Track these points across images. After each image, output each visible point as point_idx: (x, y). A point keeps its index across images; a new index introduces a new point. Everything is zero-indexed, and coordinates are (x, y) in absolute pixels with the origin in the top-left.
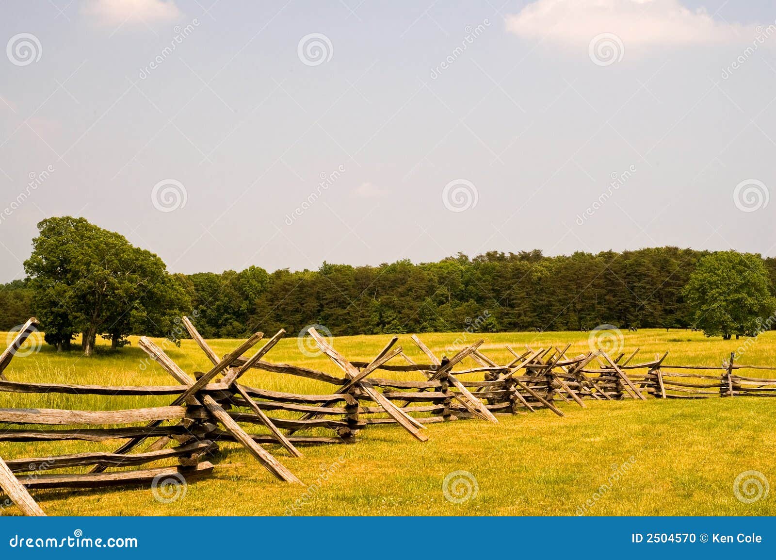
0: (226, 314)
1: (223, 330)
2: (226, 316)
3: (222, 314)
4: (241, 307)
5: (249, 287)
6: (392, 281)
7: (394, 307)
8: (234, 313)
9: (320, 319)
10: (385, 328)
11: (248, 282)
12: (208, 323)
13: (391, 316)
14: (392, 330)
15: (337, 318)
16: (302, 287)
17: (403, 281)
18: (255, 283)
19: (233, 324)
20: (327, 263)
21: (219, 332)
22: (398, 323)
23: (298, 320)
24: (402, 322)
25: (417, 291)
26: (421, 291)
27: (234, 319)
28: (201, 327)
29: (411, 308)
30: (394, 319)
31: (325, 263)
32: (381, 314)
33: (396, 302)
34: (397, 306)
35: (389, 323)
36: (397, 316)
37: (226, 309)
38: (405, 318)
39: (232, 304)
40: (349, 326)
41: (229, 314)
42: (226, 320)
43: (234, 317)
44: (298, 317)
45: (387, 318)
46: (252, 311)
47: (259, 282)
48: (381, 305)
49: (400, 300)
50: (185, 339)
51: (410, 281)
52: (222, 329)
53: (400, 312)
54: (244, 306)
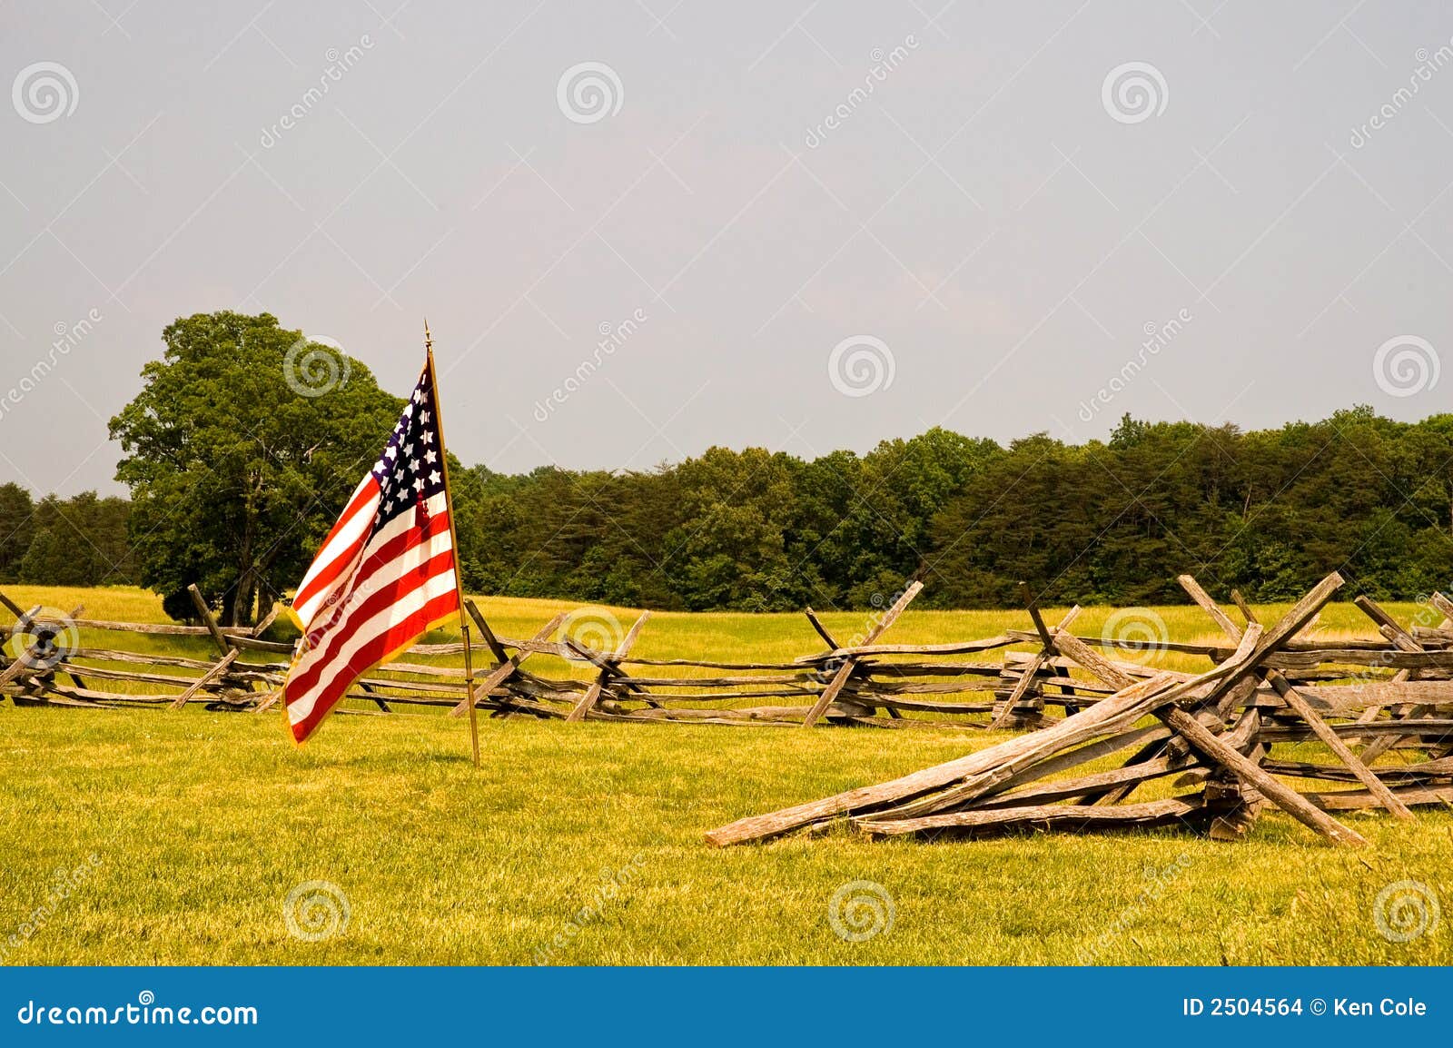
0: (864, 552)
1: (856, 592)
2: (866, 555)
3: (856, 552)
4: (902, 533)
5: (922, 483)
6: (1286, 466)
7: (1283, 536)
8: (888, 550)
9: (1096, 565)
10: (1260, 589)
11: (921, 467)
12: (821, 573)
13: (1276, 560)
14: (1278, 594)
15: (1134, 564)
16: (1052, 481)
17: (1319, 465)
18: (938, 472)
19: (880, 575)
20: (1132, 420)
21: (845, 597)
22: (1294, 577)
23: (1038, 566)
24: (1304, 574)
25: (1352, 492)
26: (1362, 492)
27: (884, 563)
28: (804, 585)
29: (1331, 538)
30: (1284, 566)
31: (1126, 418)
32: (1251, 552)
33: (1291, 523)
34: (1293, 533)
35: (1271, 576)
36: (1292, 558)
37: (867, 537)
38: (1313, 562)
39: (878, 525)
40: (1167, 583)
41: (873, 550)
42: (867, 565)
43: (886, 559)
44: (1039, 558)
45: (1266, 562)
46: (925, 543)
47: (948, 469)
48: (1254, 531)
49: (1302, 517)
50: (762, 611)
51: (1338, 464)
52: (854, 589)
53: (1299, 549)
54: (909, 531)
